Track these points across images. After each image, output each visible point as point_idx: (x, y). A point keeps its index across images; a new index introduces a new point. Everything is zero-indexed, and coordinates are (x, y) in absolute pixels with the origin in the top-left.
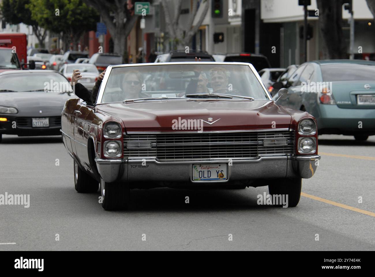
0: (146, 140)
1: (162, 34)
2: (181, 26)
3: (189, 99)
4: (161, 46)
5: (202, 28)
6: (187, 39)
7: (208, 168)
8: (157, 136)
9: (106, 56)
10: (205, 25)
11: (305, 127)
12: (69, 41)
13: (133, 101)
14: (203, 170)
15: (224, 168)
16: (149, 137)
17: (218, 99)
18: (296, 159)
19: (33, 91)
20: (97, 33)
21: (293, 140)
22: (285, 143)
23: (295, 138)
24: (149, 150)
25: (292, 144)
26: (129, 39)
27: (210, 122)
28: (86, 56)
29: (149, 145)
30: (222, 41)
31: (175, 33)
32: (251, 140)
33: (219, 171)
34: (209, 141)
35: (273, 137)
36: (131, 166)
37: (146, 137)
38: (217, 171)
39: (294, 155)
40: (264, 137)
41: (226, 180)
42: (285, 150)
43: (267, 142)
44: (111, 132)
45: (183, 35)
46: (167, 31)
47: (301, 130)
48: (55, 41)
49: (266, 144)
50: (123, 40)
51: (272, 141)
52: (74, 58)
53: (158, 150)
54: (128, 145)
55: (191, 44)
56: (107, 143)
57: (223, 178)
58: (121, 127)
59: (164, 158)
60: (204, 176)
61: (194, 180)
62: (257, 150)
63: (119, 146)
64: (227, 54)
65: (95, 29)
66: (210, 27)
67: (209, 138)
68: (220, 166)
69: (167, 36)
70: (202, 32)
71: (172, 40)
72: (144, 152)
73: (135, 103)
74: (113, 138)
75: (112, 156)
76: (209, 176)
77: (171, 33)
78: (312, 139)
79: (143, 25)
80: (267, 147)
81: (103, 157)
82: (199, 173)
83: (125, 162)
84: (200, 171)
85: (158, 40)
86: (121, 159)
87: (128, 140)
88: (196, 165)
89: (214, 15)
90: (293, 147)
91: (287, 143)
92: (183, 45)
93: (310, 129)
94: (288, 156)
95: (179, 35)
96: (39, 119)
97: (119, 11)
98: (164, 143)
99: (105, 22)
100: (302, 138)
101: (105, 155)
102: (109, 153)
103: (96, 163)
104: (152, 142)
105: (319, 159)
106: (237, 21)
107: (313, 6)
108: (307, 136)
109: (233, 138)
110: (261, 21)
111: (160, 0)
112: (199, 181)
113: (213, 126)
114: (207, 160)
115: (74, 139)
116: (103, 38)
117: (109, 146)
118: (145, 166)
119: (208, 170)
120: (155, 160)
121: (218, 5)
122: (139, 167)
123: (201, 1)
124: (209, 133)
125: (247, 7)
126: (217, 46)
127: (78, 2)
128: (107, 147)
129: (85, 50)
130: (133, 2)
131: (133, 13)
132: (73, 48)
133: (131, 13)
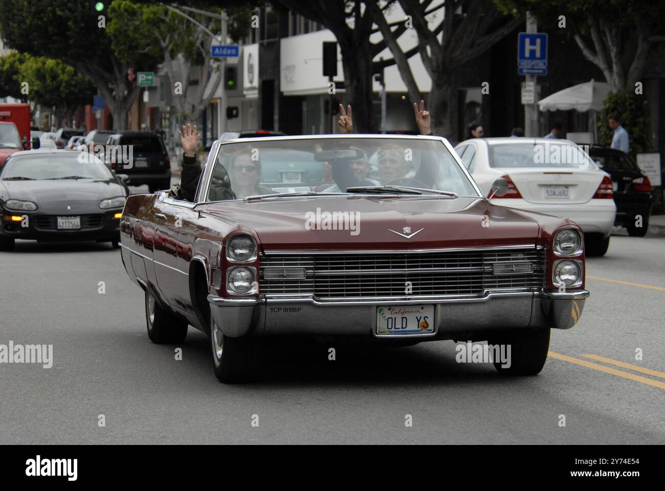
0: (297, 264)
1: (168, 109)
2: (189, 99)
3: (351, 195)
4: (167, 122)
5: (213, 101)
6: (197, 113)
7: (403, 313)
8: (315, 257)
9: (104, 133)
10: (217, 99)
11: (564, 242)
13: (260, 198)
14: (393, 316)
15: (429, 313)
16: (301, 260)
17: (400, 196)
18: (549, 297)
19: (57, 179)
20: (94, 107)
21: (542, 263)
22: (528, 270)
23: (546, 261)
24: (302, 282)
25: (541, 271)
26: (131, 114)
27: (408, 234)
28: (81, 134)
29: (302, 273)
30: (236, 116)
31: (182, 108)
32: (473, 265)
33: (421, 317)
34: (404, 267)
35: (509, 259)
36: (272, 309)
37: (297, 260)
38: (417, 317)
39: (544, 289)
40: (494, 260)
41: (433, 332)
42: (528, 280)
43: (499, 267)
44: (239, 251)
45: (191, 109)
46: (174, 104)
47: (558, 248)
48: (47, 117)
49: (498, 271)
50: (123, 116)
51: (507, 266)
52: (68, 136)
53: (316, 282)
54: (266, 273)
55: (201, 120)
56: (233, 270)
57: (428, 329)
58: (255, 243)
59: (327, 296)
60: (395, 326)
61: (379, 332)
62: (482, 281)
63: (251, 275)
64: (241, 131)
65: (91, 103)
66: (223, 100)
67: (404, 262)
68: (422, 308)
69: (174, 110)
70: (213, 107)
71: (179, 115)
72: (292, 285)
73: (263, 201)
74: (243, 262)
75: (241, 293)
76: (404, 326)
77: (179, 107)
78: (576, 263)
79: (146, 98)
80: (500, 277)
81: (223, 293)
82: (387, 321)
83: (262, 303)
84: (390, 318)
85: (163, 115)
86: (255, 298)
87: (266, 265)
88: (383, 308)
89: (227, 87)
90: (542, 276)
91: (532, 269)
92: (192, 121)
93: (572, 245)
94: (533, 291)
95: (187, 109)
96: (67, 218)
97: (119, 82)
98: (328, 270)
99: (103, 95)
100: (559, 262)
101: (229, 291)
102: (235, 287)
103: (210, 304)
104: (307, 269)
105: (588, 297)
106: (253, 94)
107: (340, 77)
108: (568, 258)
109: (443, 261)
110: (281, 93)
111: (165, 70)
112: (389, 334)
113: (412, 241)
114: (401, 299)
115: (154, 260)
116: (101, 113)
117: (235, 275)
118: (294, 310)
119: (403, 316)
120: (312, 299)
121: (232, 75)
122: (285, 310)
123: (212, 71)
124: (405, 254)
125: (265, 78)
126: (230, 122)
127: (72, 72)
128: (232, 277)
129: (81, 127)
130: (135, 72)
131: (135, 84)
132: (67, 124)
133: (132, 85)
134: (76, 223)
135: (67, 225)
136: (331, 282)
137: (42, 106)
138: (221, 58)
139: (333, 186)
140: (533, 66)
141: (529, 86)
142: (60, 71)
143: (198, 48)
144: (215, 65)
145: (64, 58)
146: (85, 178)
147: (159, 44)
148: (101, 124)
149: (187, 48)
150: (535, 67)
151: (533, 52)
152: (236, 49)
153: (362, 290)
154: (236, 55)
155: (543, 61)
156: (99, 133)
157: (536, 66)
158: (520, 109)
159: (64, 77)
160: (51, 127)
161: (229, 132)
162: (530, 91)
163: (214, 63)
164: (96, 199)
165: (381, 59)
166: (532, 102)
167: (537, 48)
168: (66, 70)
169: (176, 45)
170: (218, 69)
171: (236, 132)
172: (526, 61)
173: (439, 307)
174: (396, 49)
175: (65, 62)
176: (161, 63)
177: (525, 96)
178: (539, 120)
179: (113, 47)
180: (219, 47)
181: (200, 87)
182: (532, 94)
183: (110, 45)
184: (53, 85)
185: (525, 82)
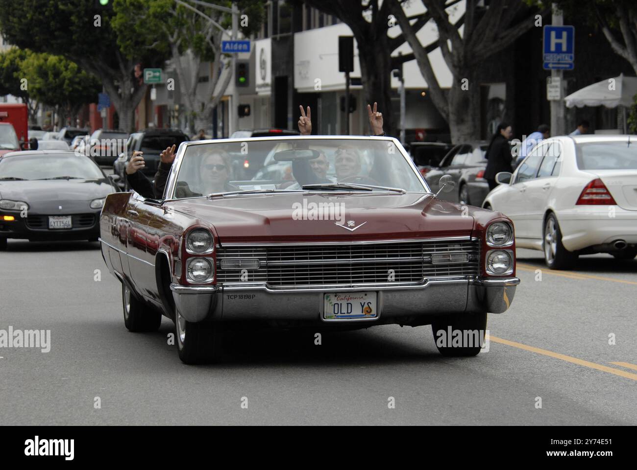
0: (251, 255)
1: (177, 107)
2: (199, 97)
3: (307, 192)
4: (176, 121)
5: (224, 99)
6: (207, 111)
7: (348, 299)
8: (268, 249)
9: (110, 133)
10: (228, 96)
11: (496, 234)
12: (65, 116)
14: (339, 302)
15: (372, 299)
16: (255, 251)
17: (351, 192)
18: (483, 284)
19: (49, 179)
20: (99, 105)
21: (477, 254)
22: (464, 259)
23: (480, 251)
24: (256, 271)
25: (476, 260)
26: (138, 112)
27: (352, 227)
29: (256, 263)
30: (248, 114)
31: (192, 105)
32: (413, 255)
33: (365, 303)
34: (348, 257)
35: (446, 250)
36: (229, 296)
37: (251, 251)
38: (361, 303)
39: (479, 277)
40: (433, 250)
41: (376, 317)
42: (464, 269)
43: (437, 258)
44: (197, 244)
45: (201, 108)
46: (182, 102)
47: (490, 239)
48: (50, 116)
49: (435, 260)
50: (130, 114)
51: (444, 256)
52: (72, 136)
53: (269, 271)
54: (223, 264)
55: (211, 119)
56: (192, 261)
57: (371, 314)
58: (212, 236)
59: (279, 284)
60: (341, 311)
61: (326, 317)
62: (421, 270)
63: (209, 265)
64: (254, 130)
65: (96, 101)
66: (234, 98)
67: (348, 253)
68: (366, 295)
69: (183, 108)
70: (224, 104)
71: (188, 113)
73: (225, 198)
74: (201, 254)
75: (200, 281)
76: (349, 312)
77: (187, 104)
78: (507, 253)
79: (153, 96)
80: (437, 266)
81: (183, 282)
82: (333, 306)
83: (219, 291)
84: (336, 304)
85: (172, 113)
86: (213, 286)
87: (223, 256)
88: (330, 294)
89: (238, 84)
90: (477, 265)
91: (468, 258)
92: (202, 120)
93: (504, 236)
94: (469, 278)
95: (197, 108)
96: (58, 217)
97: (125, 78)
98: (279, 260)
99: (108, 93)
100: (491, 251)
101: (188, 280)
102: (194, 276)
103: (173, 292)
104: (261, 259)
105: (518, 284)
106: (266, 91)
107: (357, 73)
108: (499, 248)
109: (385, 252)
110: (295, 90)
111: (174, 66)
112: (334, 319)
113: (356, 233)
114: (346, 287)
115: (127, 253)
116: (107, 111)
117: (194, 266)
118: (248, 297)
119: (348, 302)
120: (265, 287)
121: (244, 71)
122: (241, 297)
123: (222, 67)
124: (349, 246)
125: (278, 75)
126: (241, 120)
127: (76, 69)
128: (191, 267)
129: (85, 126)
130: (142, 69)
131: (141, 82)
132: (70, 123)
133: (139, 82)
134: (67, 223)
135: (59, 225)
136: (283, 271)
137: (43, 105)
138: (232, 53)
139: (296, 184)
140: (559, 60)
141: (555, 81)
142: (63, 68)
143: (208, 43)
144: (225, 61)
145: (66, 54)
146: (76, 178)
147: (167, 40)
148: (107, 123)
149: (196, 43)
150: (561, 62)
151: (558, 46)
152: (248, 44)
153: (311, 279)
154: (248, 50)
155: (570, 55)
156: (104, 132)
157: (562, 60)
158: (545, 105)
159: (67, 74)
160: (53, 127)
161: (240, 131)
162: (556, 87)
163: (224, 58)
164: (87, 199)
165: (400, 53)
166: (558, 98)
167: (564, 41)
168: (69, 67)
169: (185, 40)
170: (229, 65)
171: (248, 131)
172: (551, 55)
173: (381, 294)
174: (415, 43)
175: (67, 58)
176: (169, 59)
177: (550, 92)
178: (565, 117)
179: (118, 42)
180: (230, 43)
181: (209, 85)
182: (558, 89)
183: (116, 41)
184: (56, 82)
185: (551, 78)
